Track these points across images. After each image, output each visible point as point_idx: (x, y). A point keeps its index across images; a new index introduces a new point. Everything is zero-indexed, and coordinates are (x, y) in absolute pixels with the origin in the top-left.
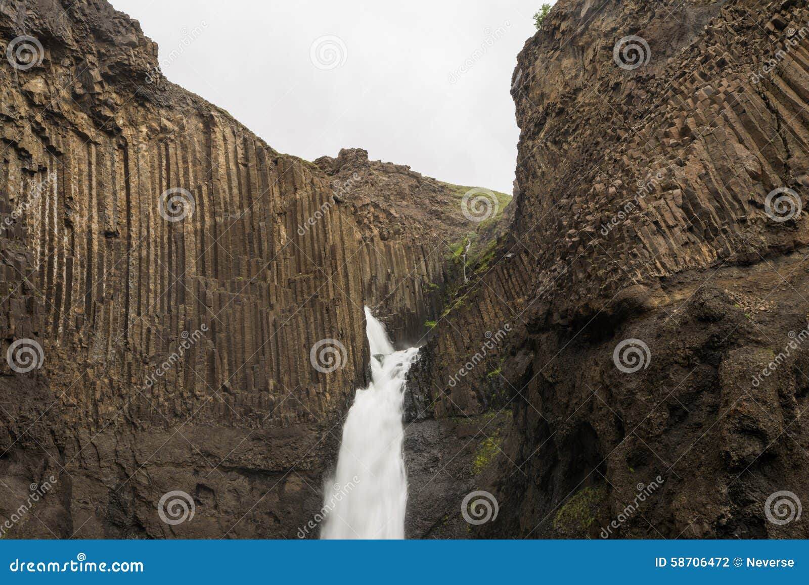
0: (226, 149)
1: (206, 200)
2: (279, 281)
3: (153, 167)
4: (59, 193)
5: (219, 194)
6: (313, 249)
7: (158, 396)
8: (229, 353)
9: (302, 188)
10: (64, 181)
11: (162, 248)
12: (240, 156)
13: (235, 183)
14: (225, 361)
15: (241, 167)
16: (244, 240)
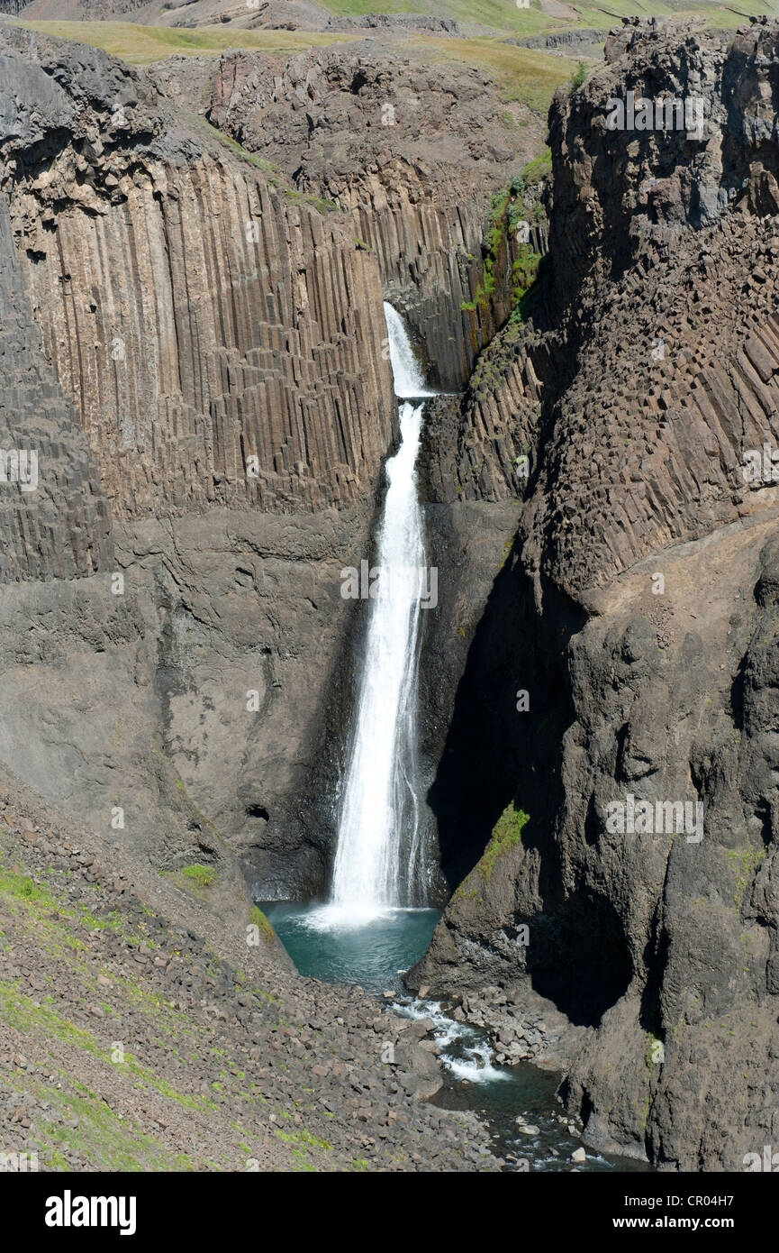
0: (237, 199)
1: (221, 263)
2: (303, 354)
5: (233, 254)
6: (336, 313)
7: (190, 481)
8: (257, 434)
9: (321, 244)
12: (253, 206)
14: (254, 443)
15: (255, 219)
16: (263, 304)
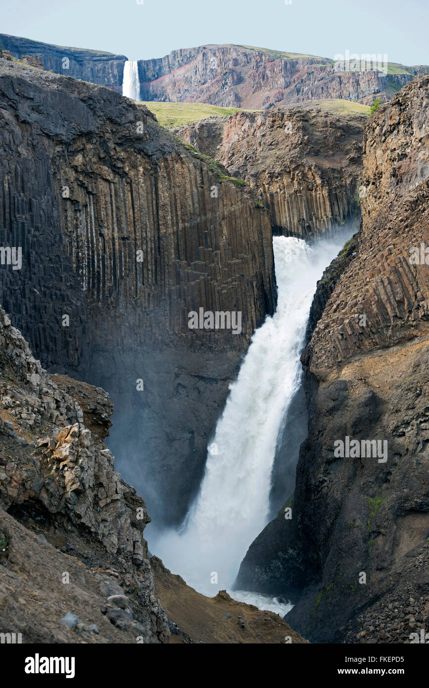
0: (190, 177)
2: (222, 265)
3: (147, 193)
4: (95, 218)
5: (187, 208)
9: (236, 204)
10: (97, 211)
11: (155, 244)
13: (196, 200)
15: (200, 189)
16: (202, 236)
